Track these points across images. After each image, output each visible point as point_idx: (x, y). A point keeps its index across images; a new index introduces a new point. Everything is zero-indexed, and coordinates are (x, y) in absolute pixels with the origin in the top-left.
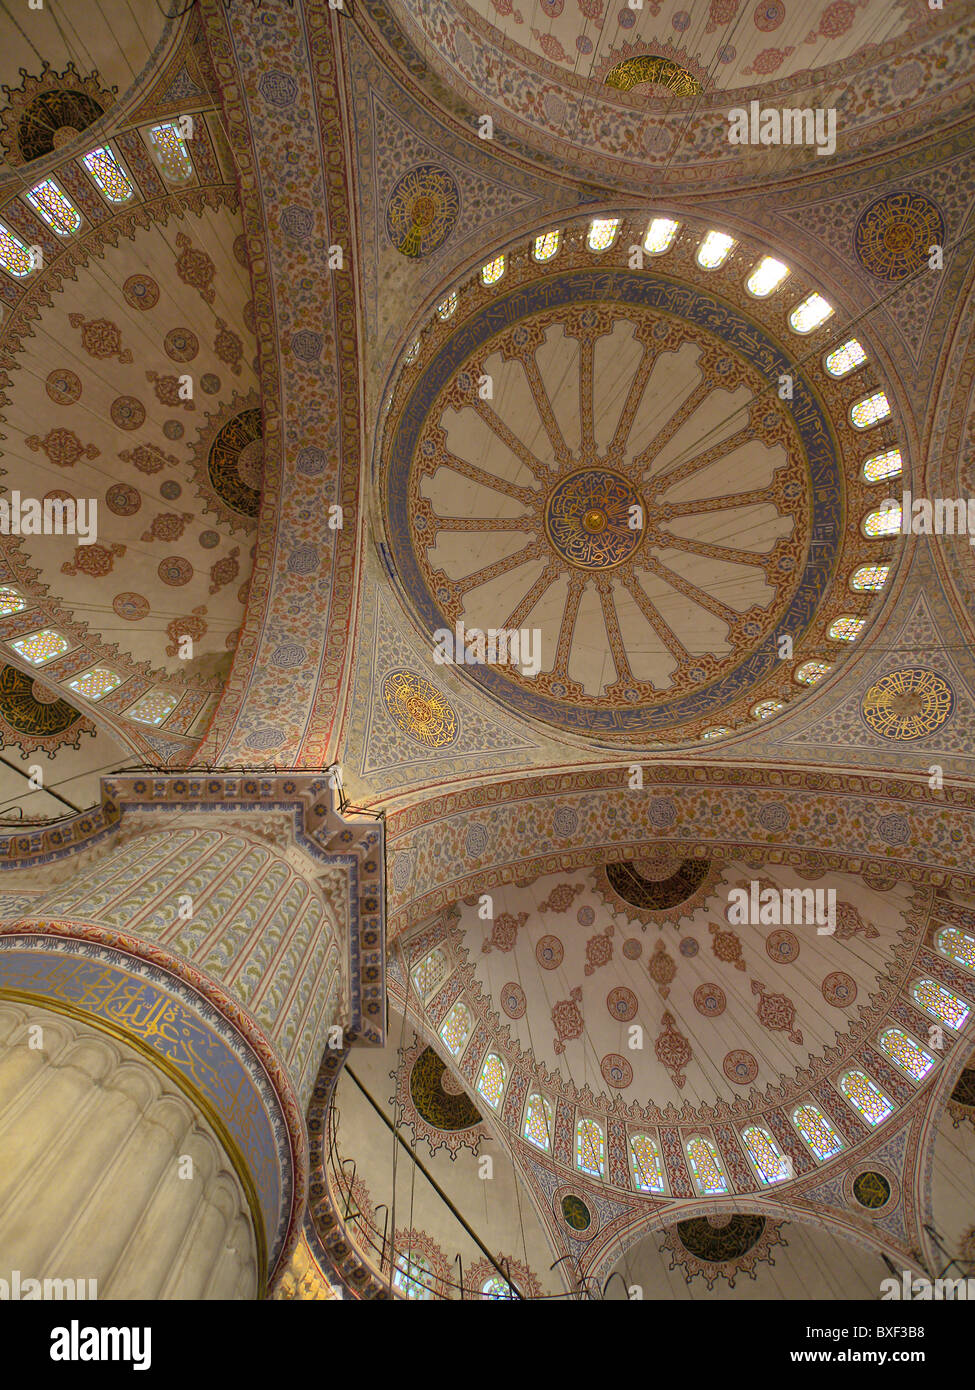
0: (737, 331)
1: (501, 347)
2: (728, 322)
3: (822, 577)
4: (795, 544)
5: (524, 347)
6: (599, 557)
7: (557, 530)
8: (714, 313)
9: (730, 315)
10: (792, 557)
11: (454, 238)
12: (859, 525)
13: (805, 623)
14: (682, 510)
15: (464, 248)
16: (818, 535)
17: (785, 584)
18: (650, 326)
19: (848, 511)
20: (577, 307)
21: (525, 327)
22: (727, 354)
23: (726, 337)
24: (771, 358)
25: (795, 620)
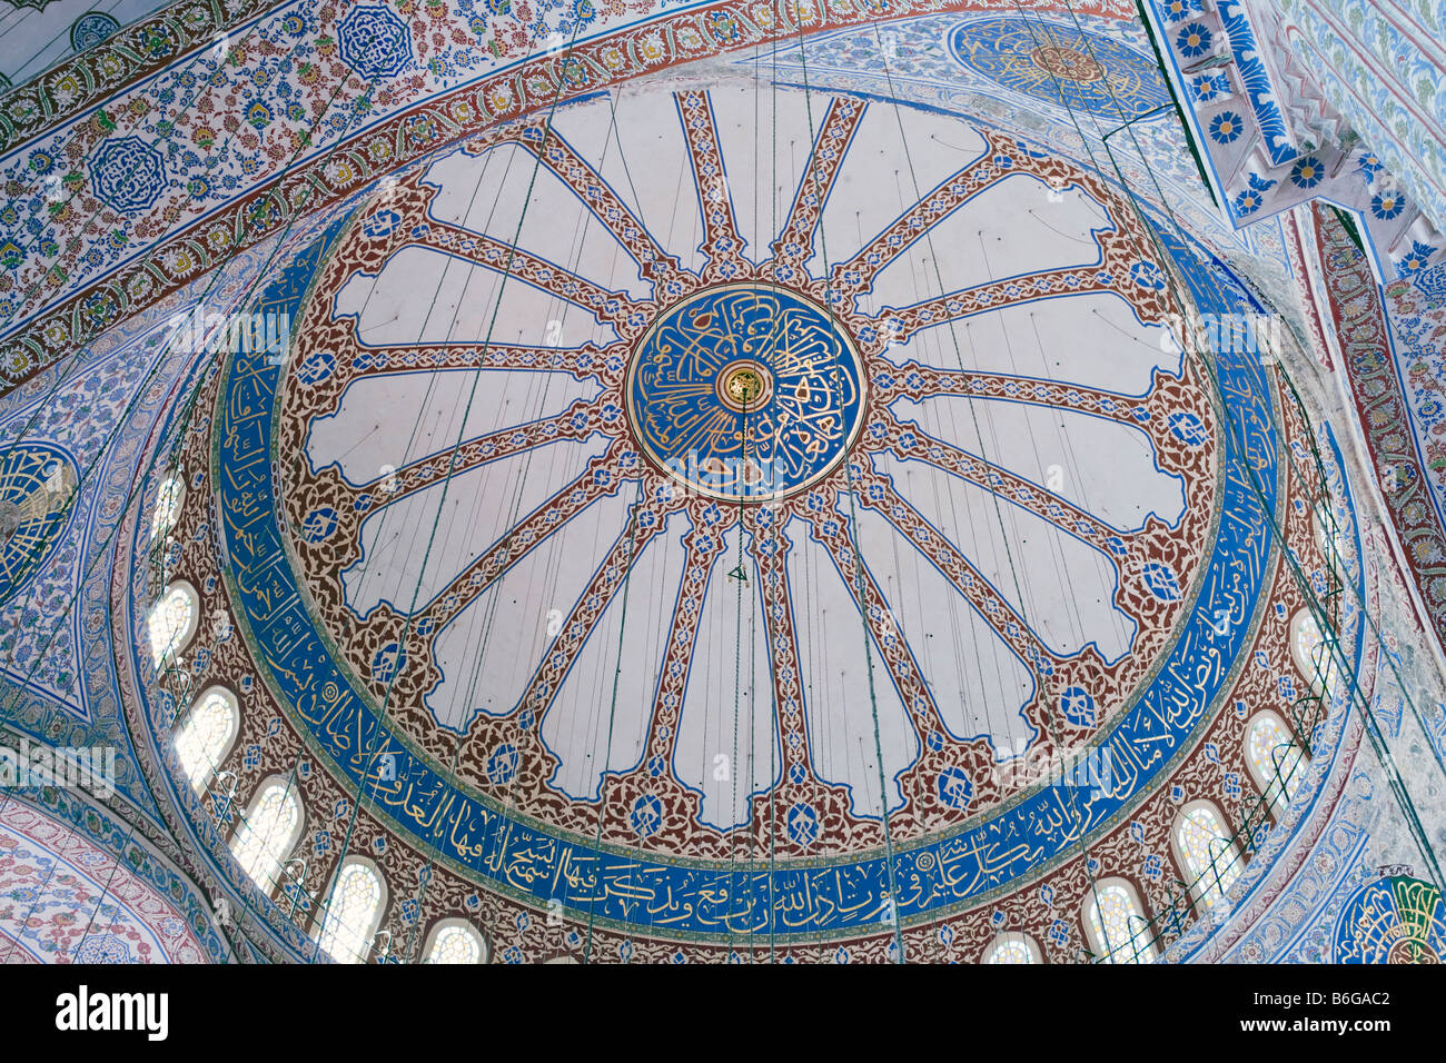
0: (661, 899)
1: (1112, 673)
2: (688, 907)
3: (244, 555)
4: (326, 570)
5: (1063, 687)
6: (702, 322)
7: (819, 336)
8: (722, 909)
9: (692, 920)
10: (318, 546)
11: (1327, 928)
12: (240, 695)
13: (225, 455)
14: (578, 497)
15: (1299, 913)
16: (296, 618)
17: (301, 490)
18: (829, 823)
19: (271, 702)
20: (991, 805)
21: (1078, 728)
22: (655, 841)
23: (676, 874)
24: (573, 880)
25: (246, 446)
